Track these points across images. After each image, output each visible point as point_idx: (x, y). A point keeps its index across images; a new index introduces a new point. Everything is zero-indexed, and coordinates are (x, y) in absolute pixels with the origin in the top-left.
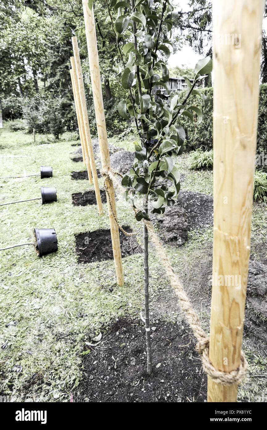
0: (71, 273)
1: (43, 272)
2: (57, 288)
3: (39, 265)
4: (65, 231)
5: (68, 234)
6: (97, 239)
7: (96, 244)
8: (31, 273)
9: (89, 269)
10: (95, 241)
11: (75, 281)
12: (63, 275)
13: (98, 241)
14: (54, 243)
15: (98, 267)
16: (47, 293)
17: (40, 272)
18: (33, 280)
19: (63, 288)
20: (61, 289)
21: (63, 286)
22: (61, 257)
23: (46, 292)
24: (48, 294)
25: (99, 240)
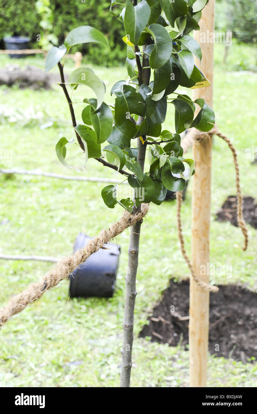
0: (108, 351)
1: (57, 327)
2: (59, 367)
3: (57, 312)
4: (158, 264)
5: (158, 272)
6: (223, 307)
7: (218, 318)
8: (32, 322)
9: (151, 355)
10: (217, 309)
11: (107, 367)
12: (89, 348)
13: (224, 313)
14: (108, 275)
15: (173, 359)
16: (36, 369)
17: (50, 326)
18: (26, 336)
19: (70, 373)
20: (66, 374)
21: (73, 368)
22: (111, 312)
23: (33, 367)
24: (37, 373)
25: (227, 310)
